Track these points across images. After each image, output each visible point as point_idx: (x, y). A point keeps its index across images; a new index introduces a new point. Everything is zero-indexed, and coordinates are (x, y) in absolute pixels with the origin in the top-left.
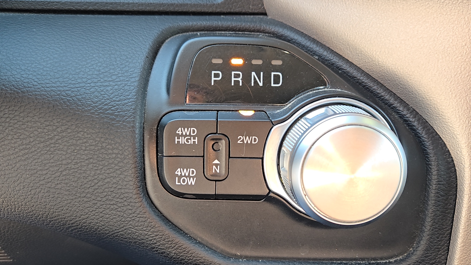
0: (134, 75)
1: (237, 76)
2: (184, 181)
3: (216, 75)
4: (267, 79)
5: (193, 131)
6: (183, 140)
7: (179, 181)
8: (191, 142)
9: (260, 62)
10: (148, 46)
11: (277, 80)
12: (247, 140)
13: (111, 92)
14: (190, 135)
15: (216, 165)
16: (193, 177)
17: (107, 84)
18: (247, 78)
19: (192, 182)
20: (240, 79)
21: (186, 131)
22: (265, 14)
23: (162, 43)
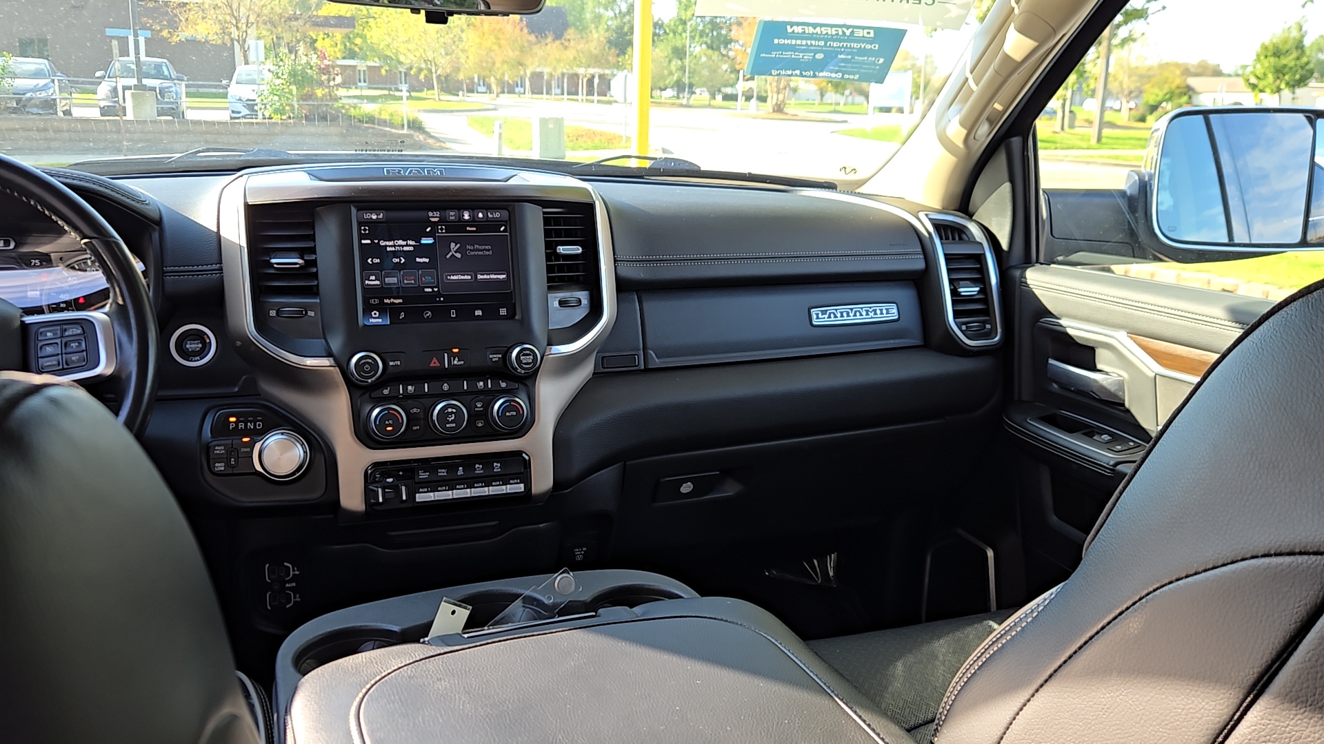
2: (219, 468)
3: (232, 425)
4: (255, 426)
6: (218, 452)
8: (222, 452)
9: (251, 419)
10: (201, 415)
11: (259, 425)
12: (245, 450)
14: (221, 449)
15: (233, 461)
18: (246, 426)
19: (223, 468)
20: (243, 426)
21: (219, 448)
22: (260, 395)
23: (208, 412)
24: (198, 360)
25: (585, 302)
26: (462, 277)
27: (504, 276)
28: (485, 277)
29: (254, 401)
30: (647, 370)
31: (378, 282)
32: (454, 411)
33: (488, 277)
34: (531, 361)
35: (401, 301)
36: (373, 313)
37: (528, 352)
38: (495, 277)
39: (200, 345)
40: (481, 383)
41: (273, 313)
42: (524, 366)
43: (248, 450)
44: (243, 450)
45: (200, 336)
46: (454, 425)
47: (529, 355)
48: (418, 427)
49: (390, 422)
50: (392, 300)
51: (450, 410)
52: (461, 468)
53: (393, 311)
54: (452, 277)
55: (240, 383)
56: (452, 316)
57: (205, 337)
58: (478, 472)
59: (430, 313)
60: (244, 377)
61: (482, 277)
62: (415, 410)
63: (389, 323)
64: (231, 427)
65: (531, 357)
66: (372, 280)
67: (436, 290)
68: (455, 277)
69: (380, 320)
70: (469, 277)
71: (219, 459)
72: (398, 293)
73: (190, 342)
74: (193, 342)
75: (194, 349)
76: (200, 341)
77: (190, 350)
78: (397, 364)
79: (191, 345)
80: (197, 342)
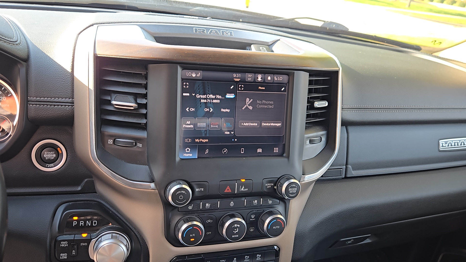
0: (47, 224)
1: (82, 223)
2: (63, 257)
3: (75, 223)
4: (92, 223)
5: (66, 242)
6: (63, 245)
7: (61, 258)
8: (66, 245)
9: (90, 218)
10: (52, 212)
11: (95, 223)
12: (84, 244)
13: (39, 231)
14: (65, 244)
15: (74, 252)
16: (66, 256)
17: (38, 228)
18: (85, 223)
19: (66, 257)
20: (83, 224)
21: (64, 243)
22: (96, 193)
23: (57, 209)
24: (52, 167)
25: (324, 139)
26: (252, 124)
27: (280, 124)
28: (267, 124)
29: (92, 199)
30: (346, 178)
31: (192, 126)
32: (239, 226)
33: (269, 124)
34: (295, 192)
35: (207, 140)
36: (186, 149)
37: (294, 185)
38: (274, 124)
39: (54, 155)
40: (256, 201)
41: (110, 142)
42: (290, 195)
43: (86, 244)
44: (82, 244)
45: (54, 148)
46: (237, 236)
47: (295, 187)
48: (210, 233)
49: (194, 235)
50: (201, 140)
51: (236, 225)
52: (235, 259)
53: (201, 148)
54: (245, 124)
55: (83, 184)
56: (242, 153)
57: (59, 149)
58: (246, 261)
59: (226, 150)
60: (86, 180)
61: (265, 124)
62: (209, 221)
63: (197, 158)
64: (74, 224)
65: (296, 189)
66: (188, 124)
67: (232, 133)
68: (247, 124)
69: (191, 155)
70: (256, 124)
71: (64, 250)
72: (206, 134)
73: (47, 153)
74: (49, 153)
75: (49, 158)
76: (54, 152)
77: (47, 159)
78: (201, 190)
79: (47, 155)
80: (52, 153)
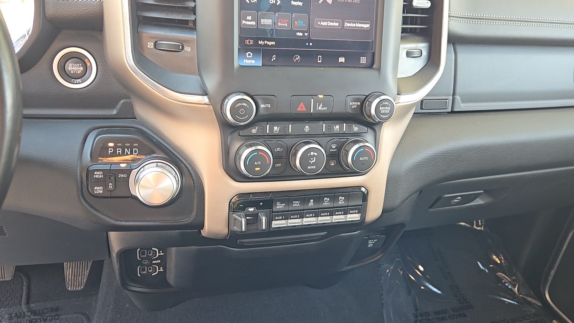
0: (77, 151)
1: (119, 150)
2: (98, 191)
3: (111, 150)
4: (131, 152)
5: (101, 173)
6: (97, 176)
7: (96, 192)
8: (100, 177)
9: (129, 145)
10: (82, 137)
11: (136, 152)
12: (122, 176)
13: (67, 158)
14: (100, 174)
15: (111, 185)
16: (102, 190)
17: (65, 155)
18: (123, 151)
19: (101, 192)
20: (120, 152)
21: (98, 173)
22: (136, 118)
23: (88, 135)
24: (79, 83)
25: (425, 53)
26: (331, 24)
27: (368, 26)
28: (352, 25)
29: (131, 125)
30: (452, 112)
31: (254, 23)
32: (316, 154)
33: (354, 25)
34: (388, 112)
35: (274, 43)
36: (247, 54)
37: (387, 103)
38: (360, 25)
39: (82, 68)
40: (338, 127)
41: (151, 45)
42: (382, 116)
43: (125, 176)
44: (120, 176)
45: (81, 59)
46: (314, 167)
47: (388, 106)
48: (280, 165)
49: (259, 162)
50: (266, 42)
51: (312, 153)
52: (312, 201)
53: (266, 53)
54: (322, 23)
55: (119, 106)
56: (319, 61)
57: (86, 60)
58: (325, 204)
59: (299, 57)
60: (122, 101)
61: (349, 25)
62: (278, 149)
63: (261, 65)
64: (109, 152)
65: (389, 108)
66: (248, 20)
67: (306, 34)
68: (325, 24)
69: (253, 61)
70: (337, 24)
71: (98, 182)
72: (272, 35)
73: (72, 65)
74: (74, 65)
75: (75, 72)
76: (81, 64)
77: (72, 72)
78: (267, 107)
79: (73, 67)
80: (78, 65)
